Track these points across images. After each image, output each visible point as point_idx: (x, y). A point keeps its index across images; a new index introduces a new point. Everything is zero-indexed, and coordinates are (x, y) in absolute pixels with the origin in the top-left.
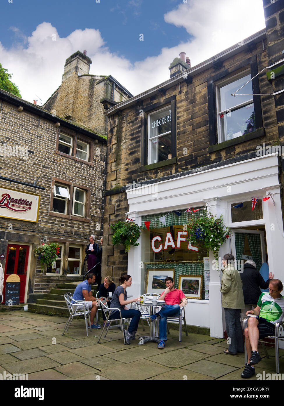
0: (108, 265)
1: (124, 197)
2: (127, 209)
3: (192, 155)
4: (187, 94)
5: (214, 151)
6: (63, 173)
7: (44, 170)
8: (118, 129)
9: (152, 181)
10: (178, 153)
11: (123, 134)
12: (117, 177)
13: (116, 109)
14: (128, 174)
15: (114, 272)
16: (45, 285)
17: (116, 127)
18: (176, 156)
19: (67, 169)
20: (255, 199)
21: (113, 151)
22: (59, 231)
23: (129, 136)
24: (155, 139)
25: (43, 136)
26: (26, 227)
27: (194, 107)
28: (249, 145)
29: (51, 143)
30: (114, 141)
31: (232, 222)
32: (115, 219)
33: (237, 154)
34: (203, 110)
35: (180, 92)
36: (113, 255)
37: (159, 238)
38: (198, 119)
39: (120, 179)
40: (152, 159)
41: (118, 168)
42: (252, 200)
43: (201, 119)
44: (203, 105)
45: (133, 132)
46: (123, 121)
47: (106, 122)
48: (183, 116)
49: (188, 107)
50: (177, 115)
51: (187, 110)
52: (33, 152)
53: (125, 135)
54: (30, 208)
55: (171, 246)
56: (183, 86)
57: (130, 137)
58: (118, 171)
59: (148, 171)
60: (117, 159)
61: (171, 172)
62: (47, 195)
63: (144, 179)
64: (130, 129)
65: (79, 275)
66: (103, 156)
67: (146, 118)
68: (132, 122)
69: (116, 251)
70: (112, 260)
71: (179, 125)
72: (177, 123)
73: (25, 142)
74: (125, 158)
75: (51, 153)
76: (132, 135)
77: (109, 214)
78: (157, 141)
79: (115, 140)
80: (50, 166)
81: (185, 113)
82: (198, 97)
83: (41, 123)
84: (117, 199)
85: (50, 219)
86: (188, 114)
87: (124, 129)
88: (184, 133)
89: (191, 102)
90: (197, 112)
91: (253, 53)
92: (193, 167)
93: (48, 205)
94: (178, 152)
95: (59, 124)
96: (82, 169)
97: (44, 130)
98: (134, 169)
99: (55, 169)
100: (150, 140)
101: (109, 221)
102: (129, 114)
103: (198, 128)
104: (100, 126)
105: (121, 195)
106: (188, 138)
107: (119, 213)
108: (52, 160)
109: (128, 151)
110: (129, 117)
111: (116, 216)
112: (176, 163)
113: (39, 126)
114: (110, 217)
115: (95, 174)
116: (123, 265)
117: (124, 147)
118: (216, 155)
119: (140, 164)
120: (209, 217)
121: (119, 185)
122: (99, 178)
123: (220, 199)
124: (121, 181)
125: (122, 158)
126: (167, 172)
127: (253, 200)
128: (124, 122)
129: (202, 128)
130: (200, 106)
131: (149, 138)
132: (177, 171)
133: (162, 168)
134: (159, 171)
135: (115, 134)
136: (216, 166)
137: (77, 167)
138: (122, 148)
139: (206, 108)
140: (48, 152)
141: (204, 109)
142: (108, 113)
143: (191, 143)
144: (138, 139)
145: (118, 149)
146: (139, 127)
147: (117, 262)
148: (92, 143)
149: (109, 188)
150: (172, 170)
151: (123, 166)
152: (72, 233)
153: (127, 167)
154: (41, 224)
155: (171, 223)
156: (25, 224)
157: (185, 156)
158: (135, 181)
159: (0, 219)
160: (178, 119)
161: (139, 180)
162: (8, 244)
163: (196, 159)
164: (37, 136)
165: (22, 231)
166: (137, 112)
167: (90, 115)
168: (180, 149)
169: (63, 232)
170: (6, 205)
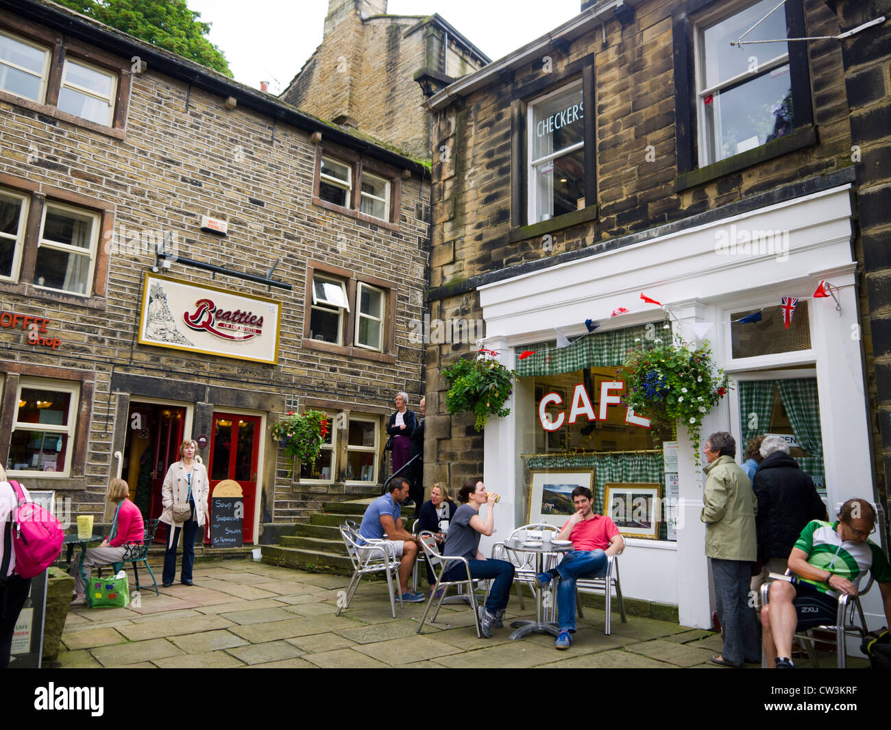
0: (438, 461)
1: (472, 302)
3: (634, 198)
4: (621, 49)
5: (688, 187)
6: (333, 250)
7: (288, 243)
8: (457, 141)
9: (540, 262)
10: (599, 195)
11: (469, 154)
12: (457, 256)
13: (451, 93)
14: (481, 250)
15: (452, 476)
16: (298, 505)
17: (452, 136)
18: (595, 202)
20: (790, 300)
21: (447, 195)
22: (326, 382)
23: (482, 158)
24: (544, 163)
25: (284, 165)
26: (253, 376)
27: (638, 81)
28: (777, 169)
29: (303, 181)
30: (448, 172)
31: (733, 358)
32: (453, 354)
33: (747, 193)
34: (662, 88)
35: (606, 46)
36: (450, 437)
37: (556, 398)
38: (649, 109)
39: (464, 260)
40: (538, 211)
41: (457, 233)
42: (783, 303)
43: (657, 109)
44: (662, 76)
45: (492, 148)
46: (469, 124)
47: (428, 126)
48: (613, 103)
49: (623, 81)
50: (598, 103)
51: (621, 89)
52: (261, 204)
53: (474, 157)
54: (259, 332)
55: (585, 415)
56: (612, 30)
57: (486, 160)
58: (458, 242)
59: (529, 239)
60: (455, 213)
61: (584, 240)
62: (296, 302)
63: (521, 259)
64: (485, 141)
65: (374, 483)
66: (423, 209)
67: (522, 112)
68: (490, 124)
69: (457, 428)
70: (448, 450)
71: (602, 128)
72: (597, 123)
73: (244, 180)
74: (473, 211)
75: (302, 205)
76: (489, 154)
78: (550, 167)
79: (451, 168)
80: (303, 234)
81: (617, 97)
82: (648, 57)
83: (279, 133)
84: (455, 309)
85: (305, 357)
86: (625, 99)
87: (470, 143)
88: (614, 146)
89: (631, 69)
90: (647, 93)
92: (637, 228)
93: (300, 324)
94: (601, 193)
95: (319, 135)
96: (375, 240)
97: (286, 152)
98: (495, 237)
99: (313, 242)
100: (533, 166)
101: (440, 358)
102: (483, 105)
103: (650, 132)
104: (416, 137)
105: (467, 299)
106: (626, 157)
108: (305, 220)
109: (480, 194)
110: (481, 113)
111: (456, 348)
112: (597, 220)
113: (275, 142)
114: (440, 349)
115: (406, 250)
116: (473, 459)
117: (472, 184)
118: (694, 198)
119: (510, 224)
120: (676, 346)
121: (460, 274)
122: (414, 259)
123: (704, 304)
124: (465, 265)
125: (467, 211)
126: (575, 240)
127: (786, 305)
128: (472, 126)
129: (658, 131)
130: (654, 79)
131: (530, 162)
132: (598, 239)
133: (561, 233)
134: (554, 238)
136: (693, 224)
137: (362, 236)
138: (466, 186)
139: (670, 82)
140: (296, 202)
141: (665, 84)
142: (433, 105)
143: (633, 170)
144: (505, 165)
145: (458, 191)
146: (507, 136)
147: (459, 453)
148: (398, 179)
149: (437, 283)
150: (587, 235)
151: (469, 231)
152: (356, 389)
153: (479, 232)
154: (286, 368)
155: (585, 362)
156: (248, 367)
157: (618, 201)
158: (499, 265)
159: (194, 357)
160: (600, 113)
161: (508, 262)
162: (214, 413)
163: (646, 207)
164: (272, 166)
165: (244, 385)
166: (502, 100)
167: (390, 113)
168: (605, 185)
169: (336, 387)
170: (206, 325)
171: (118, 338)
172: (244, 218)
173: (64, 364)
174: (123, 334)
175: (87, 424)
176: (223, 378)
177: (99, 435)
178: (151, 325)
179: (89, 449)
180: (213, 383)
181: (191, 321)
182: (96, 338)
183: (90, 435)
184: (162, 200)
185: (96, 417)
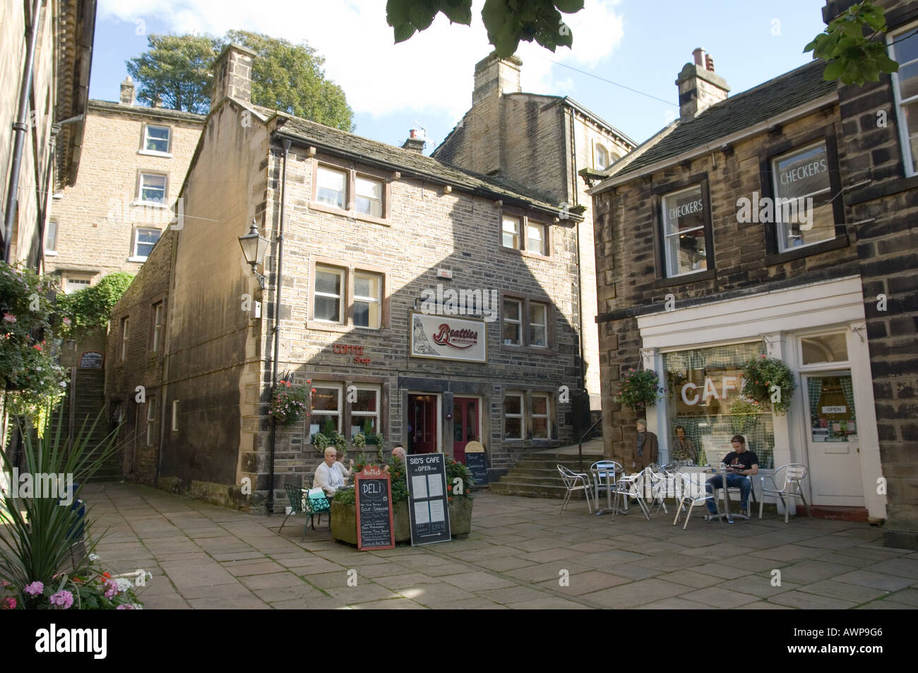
0: (612, 425)
1: (631, 324)
2: (639, 342)
3: (739, 267)
4: (726, 171)
5: (773, 263)
6: (514, 281)
7: (488, 280)
10: (716, 263)
11: (621, 227)
12: (617, 293)
13: (606, 186)
14: (635, 291)
15: (624, 434)
16: (505, 456)
17: (607, 213)
19: (517, 273)
21: (606, 252)
22: (515, 373)
23: (631, 230)
24: (675, 237)
25: (481, 226)
28: (826, 258)
30: (606, 237)
31: (804, 365)
32: (618, 357)
33: (810, 269)
35: (715, 168)
37: (693, 386)
39: (622, 297)
40: (672, 266)
41: (617, 279)
45: (638, 225)
46: (620, 206)
48: (722, 205)
49: (728, 192)
50: (712, 204)
52: (469, 255)
53: (624, 229)
54: (476, 342)
55: (713, 396)
56: (719, 158)
57: (634, 232)
58: (617, 285)
59: (669, 287)
60: (614, 265)
61: (707, 290)
63: (664, 299)
64: (633, 219)
67: (658, 202)
68: (635, 208)
69: (625, 405)
70: (620, 418)
71: (716, 220)
72: (712, 216)
73: (459, 240)
74: (627, 265)
75: (493, 252)
76: (637, 228)
77: (608, 349)
78: (678, 238)
79: (608, 235)
80: (495, 272)
81: (725, 202)
82: (744, 178)
83: (476, 204)
85: (503, 356)
87: (622, 219)
88: (725, 233)
91: (829, 119)
92: (742, 286)
93: (498, 334)
94: (718, 262)
95: (501, 202)
97: (481, 217)
98: (645, 283)
99: (501, 277)
100: (668, 237)
101: (609, 360)
102: (630, 195)
103: (748, 227)
105: (627, 323)
106: (732, 241)
107: (624, 349)
108: (496, 262)
109: (632, 255)
110: (629, 200)
111: (621, 353)
112: (716, 277)
113: (474, 211)
114: (609, 354)
118: (777, 270)
119: (655, 276)
120: (769, 356)
121: (621, 305)
123: (785, 334)
124: (624, 300)
125: (622, 264)
126: (701, 290)
128: (622, 208)
131: (666, 235)
132: (717, 290)
133: (692, 284)
134: (687, 287)
135: (606, 225)
136: (777, 287)
138: (620, 248)
140: (489, 251)
142: (593, 192)
143: (738, 250)
144: (649, 237)
145: (615, 251)
146: (649, 218)
147: (628, 419)
148: (550, 224)
149: (604, 311)
150: (709, 287)
151: (625, 277)
152: (535, 375)
153: (632, 279)
154: (492, 365)
156: (471, 366)
157: (729, 268)
158: (649, 302)
159: (440, 363)
160: (714, 211)
161: (655, 300)
162: (455, 398)
163: (747, 273)
164: (473, 227)
165: (470, 378)
166: (643, 194)
167: (534, 168)
168: (719, 257)
169: (522, 375)
170: (445, 341)
171: (399, 355)
172: (460, 266)
173: (373, 374)
174: (402, 352)
175: (388, 410)
176: (457, 375)
177: (394, 417)
178: (416, 344)
179: (390, 426)
180: (452, 379)
181: (437, 339)
182: (387, 356)
183: (390, 417)
184: (415, 261)
185: (392, 405)
